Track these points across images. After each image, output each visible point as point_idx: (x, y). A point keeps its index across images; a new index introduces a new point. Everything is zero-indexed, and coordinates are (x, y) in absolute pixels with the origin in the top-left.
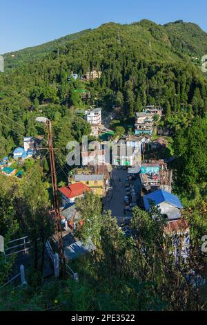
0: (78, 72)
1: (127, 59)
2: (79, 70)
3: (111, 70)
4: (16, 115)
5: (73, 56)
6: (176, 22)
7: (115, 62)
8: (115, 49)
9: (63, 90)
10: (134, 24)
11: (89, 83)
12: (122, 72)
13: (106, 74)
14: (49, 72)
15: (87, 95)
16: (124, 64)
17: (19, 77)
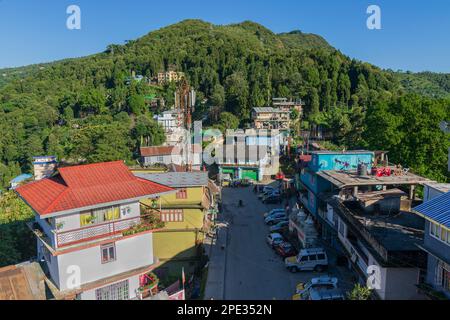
0: (144, 74)
1: (226, 54)
2: (146, 70)
3: (199, 69)
4: (29, 130)
5: (136, 53)
6: (291, 33)
7: (207, 59)
8: (207, 43)
9: (117, 97)
10: (233, 26)
11: (162, 88)
12: (219, 72)
13: (192, 74)
14: (94, 74)
15: (158, 102)
16: (221, 62)
17: (43, 82)
